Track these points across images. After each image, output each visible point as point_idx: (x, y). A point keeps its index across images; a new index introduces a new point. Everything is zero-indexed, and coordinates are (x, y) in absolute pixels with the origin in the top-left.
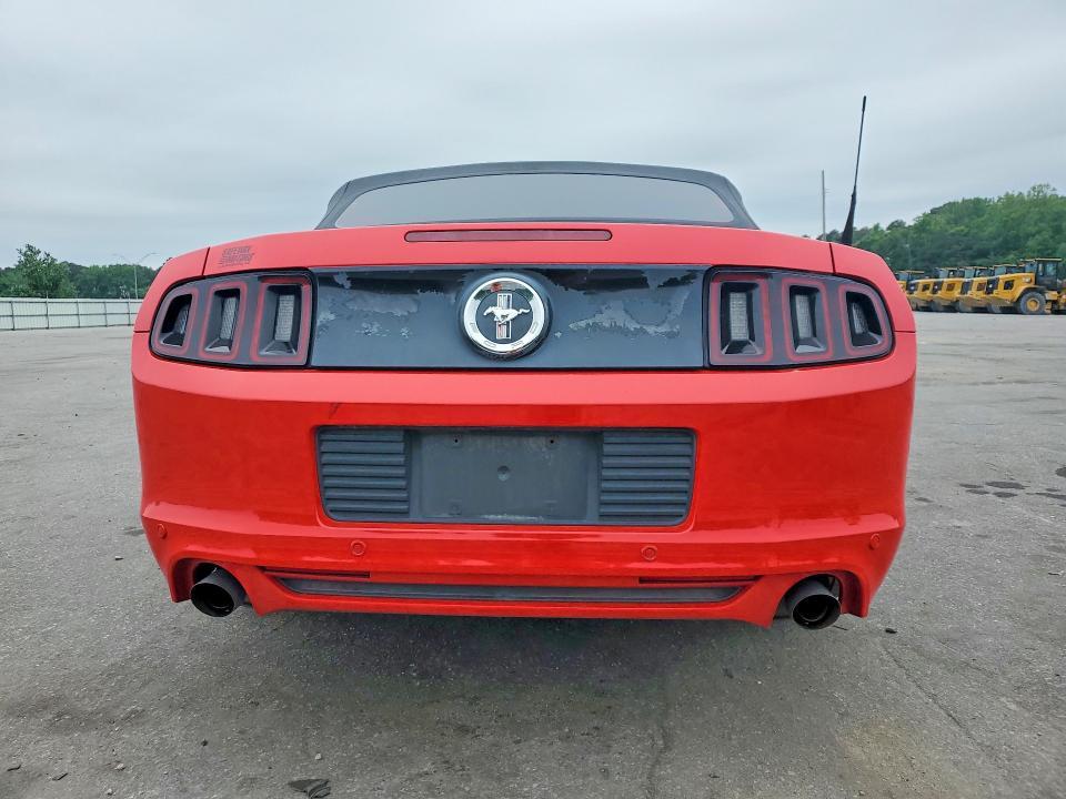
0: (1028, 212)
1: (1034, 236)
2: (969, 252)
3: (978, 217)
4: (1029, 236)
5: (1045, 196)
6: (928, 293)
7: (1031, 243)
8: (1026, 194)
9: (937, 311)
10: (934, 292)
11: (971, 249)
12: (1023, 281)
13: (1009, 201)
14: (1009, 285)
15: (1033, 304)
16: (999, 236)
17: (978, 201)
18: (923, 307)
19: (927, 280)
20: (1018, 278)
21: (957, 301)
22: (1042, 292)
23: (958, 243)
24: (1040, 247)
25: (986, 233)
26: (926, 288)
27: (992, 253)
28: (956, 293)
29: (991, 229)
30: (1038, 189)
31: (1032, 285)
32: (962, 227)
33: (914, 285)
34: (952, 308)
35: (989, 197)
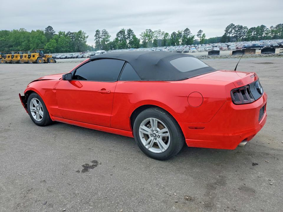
0: (21, 35)
1: (23, 42)
2: (8, 46)
3: (7, 36)
4: (22, 42)
5: (24, 31)
6: (10, 58)
7: (23, 44)
8: (19, 30)
9: (13, 63)
10: (12, 58)
11: (7, 45)
12: (37, 55)
13: (15, 32)
14: (34, 56)
15: (40, 61)
16: (15, 41)
17: (6, 31)
18: (9, 62)
19: (8, 55)
20: (36, 54)
21: (19, 60)
22: (42, 58)
23: (3, 43)
24: (26, 45)
25: (11, 40)
26: (9, 57)
27: (14, 46)
28: (19, 58)
29: (12, 40)
30: (22, 29)
31: (39, 56)
32: (4, 38)
33: (5, 56)
34: (18, 62)
35: (9, 30)
